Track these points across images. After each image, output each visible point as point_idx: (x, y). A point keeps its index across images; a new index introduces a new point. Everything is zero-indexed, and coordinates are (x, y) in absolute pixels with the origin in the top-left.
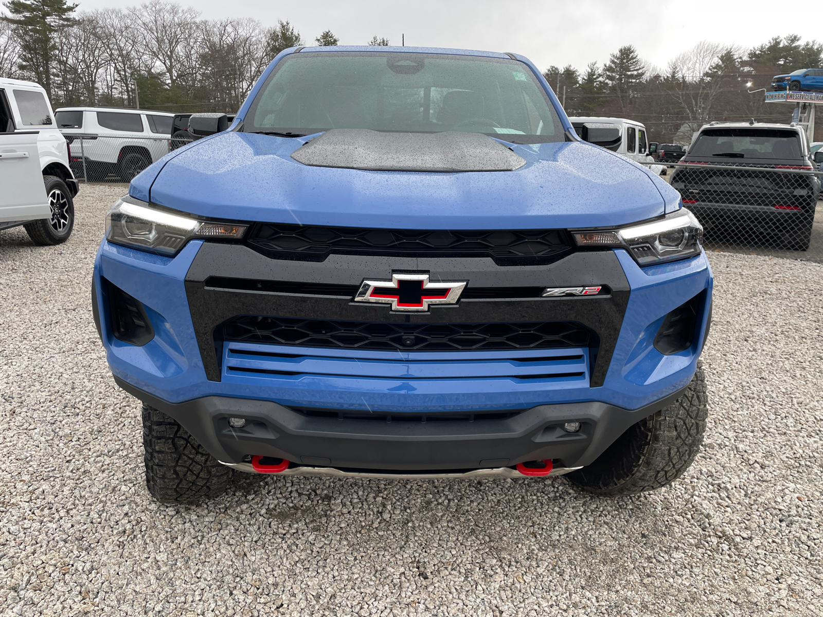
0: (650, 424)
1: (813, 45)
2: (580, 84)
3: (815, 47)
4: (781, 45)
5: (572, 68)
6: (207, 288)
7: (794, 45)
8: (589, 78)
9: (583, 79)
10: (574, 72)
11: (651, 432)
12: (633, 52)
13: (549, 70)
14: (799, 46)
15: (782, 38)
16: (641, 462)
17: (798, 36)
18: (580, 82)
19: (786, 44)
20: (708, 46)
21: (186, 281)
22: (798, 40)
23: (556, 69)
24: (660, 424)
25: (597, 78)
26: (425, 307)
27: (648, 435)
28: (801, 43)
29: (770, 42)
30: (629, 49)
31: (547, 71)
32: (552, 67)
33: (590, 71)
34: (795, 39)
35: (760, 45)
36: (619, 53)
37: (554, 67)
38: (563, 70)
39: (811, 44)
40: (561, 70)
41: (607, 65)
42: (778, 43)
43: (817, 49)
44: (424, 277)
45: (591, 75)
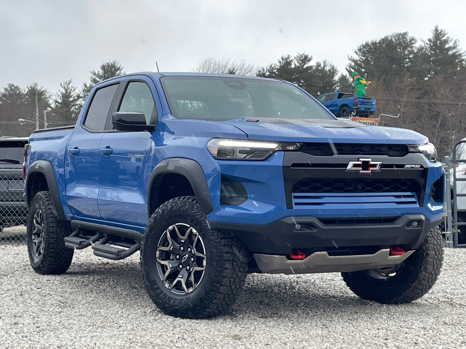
0: (424, 248)
1: (325, 66)
2: (52, 108)
3: (327, 68)
4: (293, 66)
5: (39, 88)
6: (291, 168)
7: (305, 67)
8: (63, 100)
9: (56, 102)
10: (41, 94)
11: (425, 252)
12: (118, 69)
13: (6, 89)
14: (311, 67)
15: (292, 58)
16: (422, 269)
17: (310, 57)
18: (53, 106)
19: (298, 65)
20: (214, 66)
21: (283, 167)
22: (309, 61)
23: (17, 88)
24: (428, 247)
25: (74, 100)
26: (370, 171)
27: (424, 254)
28: (312, 63)
29: (280, 62)
30: (113, 66)
31: (3, 91)
32: (11, 86)
33: (64, 92)
34: (305, 59)
35: (269, 65)
36: (101, 70)
37: (13, 85)
38: (27, 90)
39: (322, 65)
40: (24, 89)
41: (88, 85)
42: (289, 63)
43: (329, 70)
44: (370, 160)
45: (66, 96)
